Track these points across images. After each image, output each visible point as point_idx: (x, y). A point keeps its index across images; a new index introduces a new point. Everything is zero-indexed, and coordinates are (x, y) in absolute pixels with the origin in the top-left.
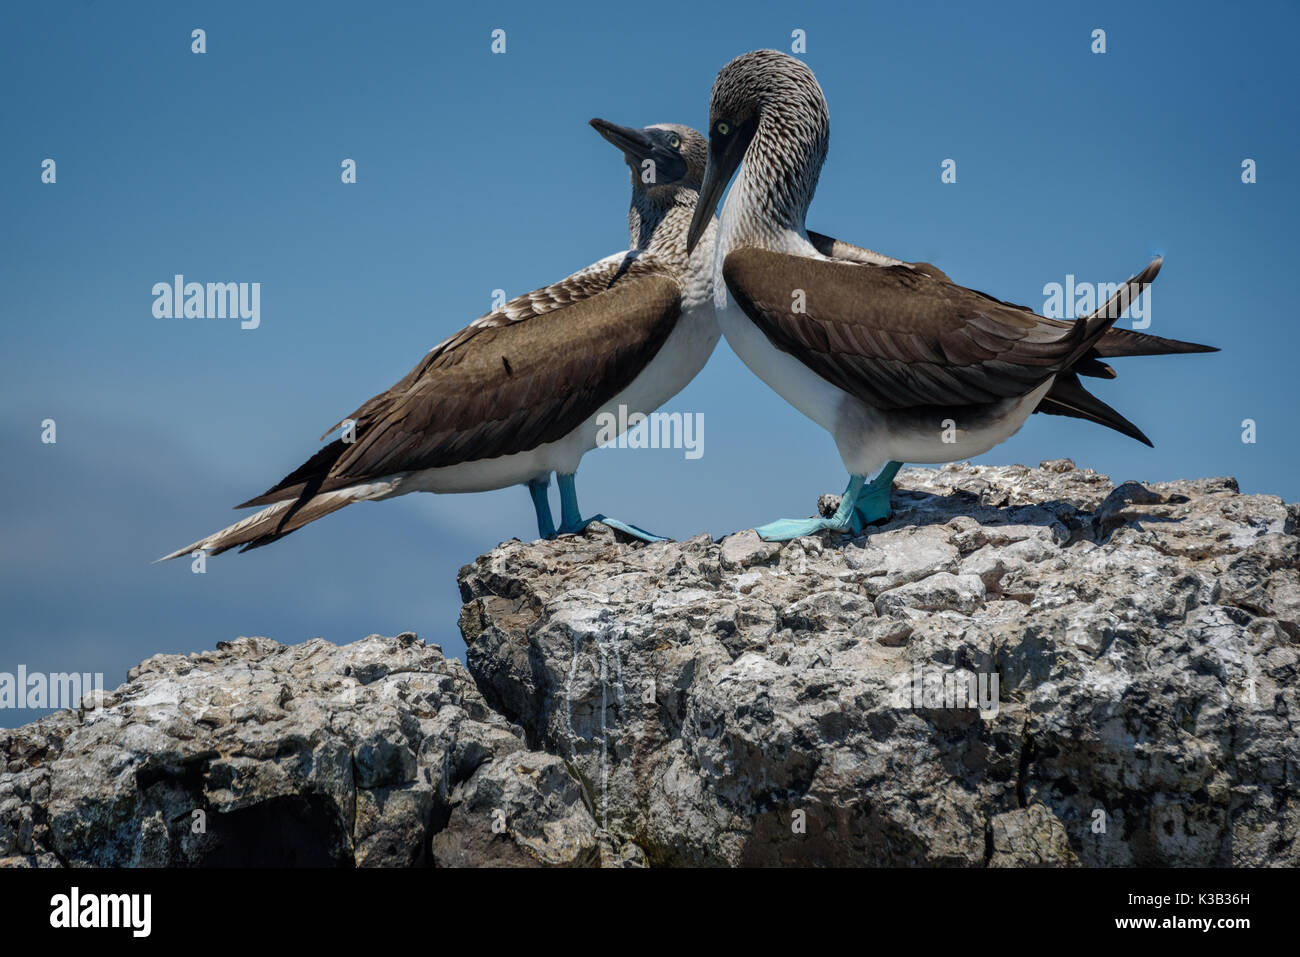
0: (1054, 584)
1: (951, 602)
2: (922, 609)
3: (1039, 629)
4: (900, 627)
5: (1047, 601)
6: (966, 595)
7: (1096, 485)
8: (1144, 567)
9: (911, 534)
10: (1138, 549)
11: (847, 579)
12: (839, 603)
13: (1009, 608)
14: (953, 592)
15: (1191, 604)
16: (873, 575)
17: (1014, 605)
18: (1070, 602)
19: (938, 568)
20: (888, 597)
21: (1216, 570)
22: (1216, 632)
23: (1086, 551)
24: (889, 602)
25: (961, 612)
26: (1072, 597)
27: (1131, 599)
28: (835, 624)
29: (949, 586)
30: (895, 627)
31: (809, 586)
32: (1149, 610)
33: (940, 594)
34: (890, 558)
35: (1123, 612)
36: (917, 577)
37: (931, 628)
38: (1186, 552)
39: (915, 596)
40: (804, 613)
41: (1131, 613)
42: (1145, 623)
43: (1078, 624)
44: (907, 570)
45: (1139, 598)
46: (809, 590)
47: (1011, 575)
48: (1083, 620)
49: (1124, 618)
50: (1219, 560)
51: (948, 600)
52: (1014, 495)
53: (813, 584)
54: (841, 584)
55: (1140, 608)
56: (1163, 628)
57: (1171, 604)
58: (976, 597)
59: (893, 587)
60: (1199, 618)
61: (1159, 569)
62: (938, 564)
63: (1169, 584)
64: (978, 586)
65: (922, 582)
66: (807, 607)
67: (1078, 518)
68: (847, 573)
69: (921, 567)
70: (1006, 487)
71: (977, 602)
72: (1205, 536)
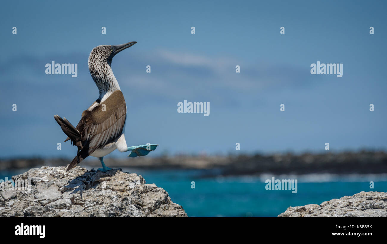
0: (90, 201)
1: (64, 207)
2: (57, 209)
3: (94, 214)
4: (56, 215)
5: (89, 205)
6: (68, 205)
7: (83, 171)
8: (113, 196)
9: (47, 188)
10: (107, 190)
11: (36, 202)
12: (37, 209)
13: (78, 207)
14: (65, 204)
15: (127, 204)
16: (43, 200)
17: (79, 206)
18: (95, 205)
19: (59, 198)
20: (48, 206)
21: (128, 195)
22: (134, 211)
23: (93, 191)
24: (48, 207)
25: (67, 209)
26: (95, 204)
27: (113, 205)
28: (37, 214)
29: (64, 203)
30: (54, 214)
31: (27, 204)
32: (117, 207)
33: (61, 205)
34: (46, 196)
35: (111, 208)
36: (54, 200)
37: (66, 215)
38: (119, 190)
39: (55, 205)
40: (29, 211)
41: (113, 208)
42: (117, 210)
43: (102, 212)
44: (51, 199)
45: (115, 204)
46: (27, 205)
47: (76, 198)
48: (103, 211)
49: (112, 210)
50: (128, 192)
51: (64, 206)
52: (65, 175)
53: (28, 203)
54: (35, 203)
55: (115, 207)
56: (121, 211)
57: (122, 205)
58: (70, 205)
59: (48, 203)
60: (129, 208)
61: (117, 196)
62: (59, 197)
63: (120, 200)
64: (70, 202)
65: (56, 201)
66: (29, 210)
67: (87, 182)
68: (36, 200)
69: (55, 198)
70: (62, 173)
71: (71, 206)
72: (122, 186)
